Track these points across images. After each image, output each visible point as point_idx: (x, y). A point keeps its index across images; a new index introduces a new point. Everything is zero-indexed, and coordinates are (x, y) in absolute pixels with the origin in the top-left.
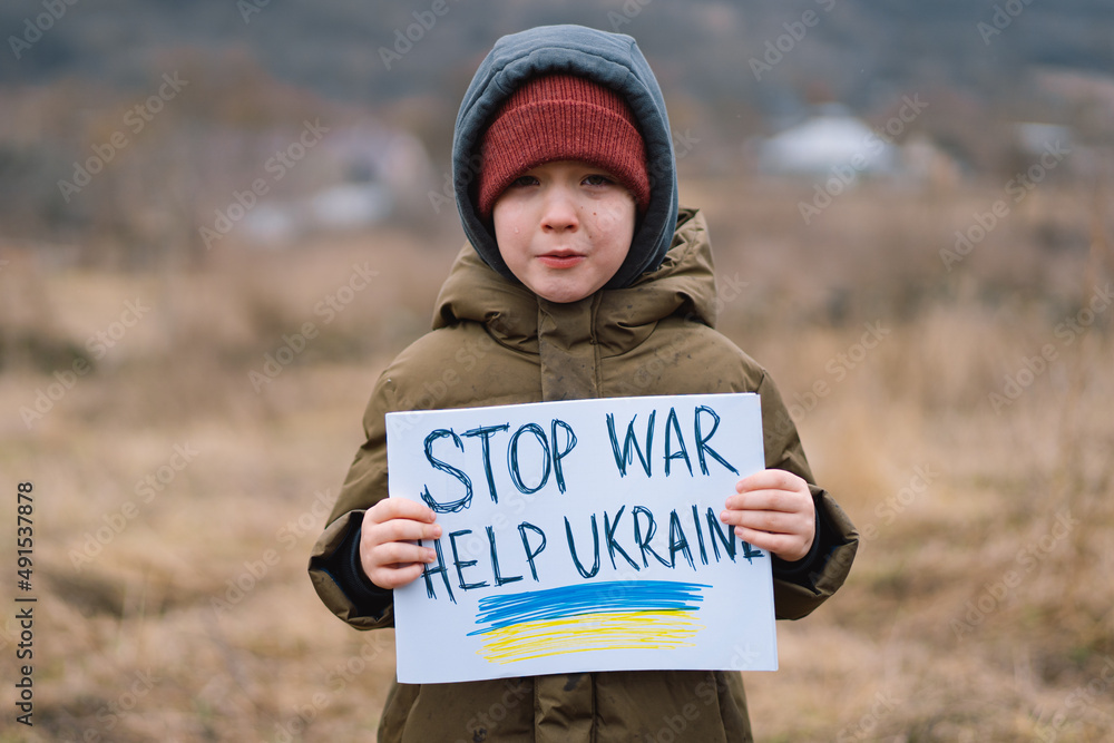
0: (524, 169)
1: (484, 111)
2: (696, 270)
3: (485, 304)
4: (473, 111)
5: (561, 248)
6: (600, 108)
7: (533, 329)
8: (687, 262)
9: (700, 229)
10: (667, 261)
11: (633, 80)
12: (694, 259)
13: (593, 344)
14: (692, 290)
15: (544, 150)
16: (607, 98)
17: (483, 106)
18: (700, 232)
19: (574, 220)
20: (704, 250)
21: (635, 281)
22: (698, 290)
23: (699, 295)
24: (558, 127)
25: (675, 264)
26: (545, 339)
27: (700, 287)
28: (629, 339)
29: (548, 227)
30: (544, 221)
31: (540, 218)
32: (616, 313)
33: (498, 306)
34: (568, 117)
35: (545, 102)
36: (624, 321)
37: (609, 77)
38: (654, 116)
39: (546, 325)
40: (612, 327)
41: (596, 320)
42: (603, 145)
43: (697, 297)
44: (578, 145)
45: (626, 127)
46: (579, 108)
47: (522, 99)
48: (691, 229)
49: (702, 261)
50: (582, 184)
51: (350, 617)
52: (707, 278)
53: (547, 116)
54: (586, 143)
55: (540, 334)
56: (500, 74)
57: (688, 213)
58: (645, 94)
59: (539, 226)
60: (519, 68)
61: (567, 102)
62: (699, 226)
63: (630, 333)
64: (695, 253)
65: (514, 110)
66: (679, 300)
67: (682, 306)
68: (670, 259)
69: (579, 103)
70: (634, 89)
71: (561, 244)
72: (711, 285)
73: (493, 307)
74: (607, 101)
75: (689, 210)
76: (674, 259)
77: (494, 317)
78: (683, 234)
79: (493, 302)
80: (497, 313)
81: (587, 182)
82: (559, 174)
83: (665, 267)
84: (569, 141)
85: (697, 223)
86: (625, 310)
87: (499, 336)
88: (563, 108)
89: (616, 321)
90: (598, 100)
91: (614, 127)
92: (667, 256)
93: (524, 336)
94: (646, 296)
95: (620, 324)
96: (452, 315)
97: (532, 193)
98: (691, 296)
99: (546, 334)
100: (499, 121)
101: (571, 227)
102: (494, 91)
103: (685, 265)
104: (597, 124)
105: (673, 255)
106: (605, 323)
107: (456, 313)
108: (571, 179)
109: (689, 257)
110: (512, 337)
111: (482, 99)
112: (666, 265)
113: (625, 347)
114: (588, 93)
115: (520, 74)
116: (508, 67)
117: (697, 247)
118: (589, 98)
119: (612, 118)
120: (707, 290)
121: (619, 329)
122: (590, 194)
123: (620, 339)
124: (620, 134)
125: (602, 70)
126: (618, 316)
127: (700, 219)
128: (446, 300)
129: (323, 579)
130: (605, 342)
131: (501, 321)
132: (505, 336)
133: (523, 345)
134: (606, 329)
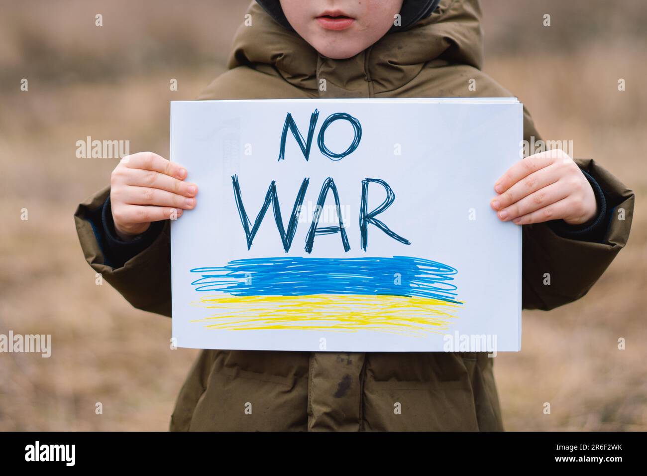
2: (463, 17)
3: (271, 47)
7: (313, 69)
8: (454, 9)
12: (461, 6)
13: (367, 80)
14: (458, 36)
22: (464, 36)
23: (464, 40)
25: (443, 11)
26: (323, 77)
27: (465, 32)
28: (399, 75)
32: (386, 53)
33: (282, 49)
36: (396, 60)
39: (325, 66)
40: (383, 65)
41: (368, 61)
43: (462, 41)
49: (468, 9)
51: (94, 262)
52: (473, 24)
55: (318, 74)
63: (401, 70)
64: (462, 1)
66: (445, 45)
67: (448, 50)
68: (437, 6)
71: (334, 7)
72: (477, 30)
73: (277, 50)
76: (442, 6)
77: (279, 59)
79: (275, 47)
80: (280, 55)
83: (434, 14)
86: (396, 51)
87: (286, 76)
89: (386, 60)
93: (305, 76)
94: (417, 39)
95: (390, 62)
96: (247, 60)
98: (457, 40)
99: (324, 74)
106: (376, 62)
107: (249, 58)
110: (295, 76)
112: (435, 11)
113: (397, 83)
120: (472, 35)
121: (391, 67)
123: (392, 76)
126: (388, 56)
128: (239, 45)
129: (84, 225)
130: (377, 79)
131: (285, 62)
132: (290, 76)
133: (304, 83)
134: (377, 67)
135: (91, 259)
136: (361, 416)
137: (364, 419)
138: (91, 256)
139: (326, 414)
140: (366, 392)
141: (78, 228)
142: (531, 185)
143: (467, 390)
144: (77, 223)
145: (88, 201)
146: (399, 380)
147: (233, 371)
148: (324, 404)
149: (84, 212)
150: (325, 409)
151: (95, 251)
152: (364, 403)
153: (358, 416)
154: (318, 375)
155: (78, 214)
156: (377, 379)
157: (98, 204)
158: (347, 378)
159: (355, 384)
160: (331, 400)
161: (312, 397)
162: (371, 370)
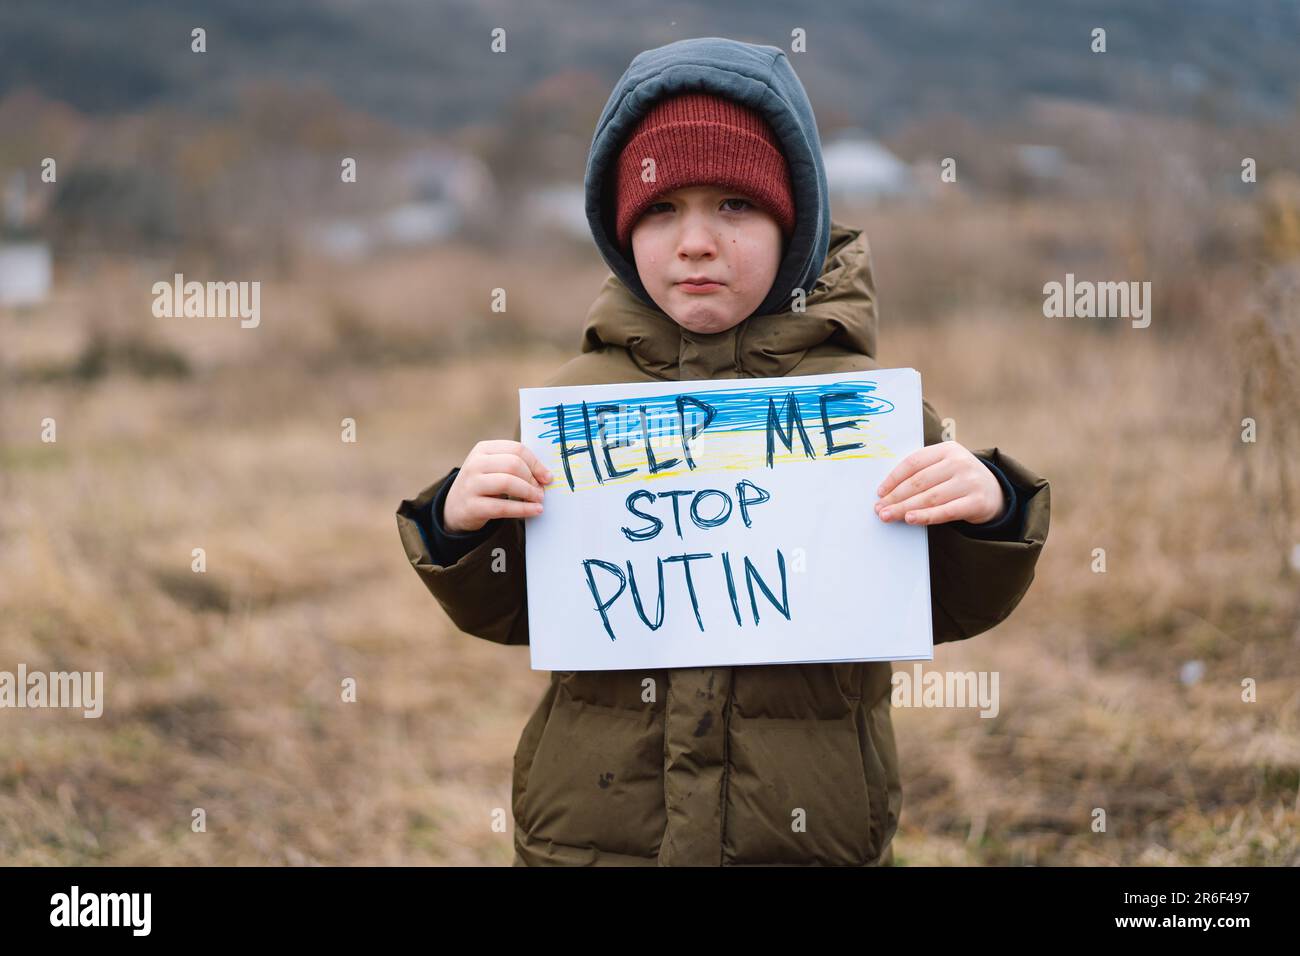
0: (656, 197)
1: (614, 134)
2: (853, 295)
3: (627, 328)
4: (604, 134)
5: (697, 275)
6: (734, 128)
7: (675, 356)
8: (843, 287)
9: (860, 252)
10: (820, 286)
11: (771, 97)
12: (851, 283)
13: (736, 371)
14: (845, 317)
15: (675, 176)
16: (743, 117)
17: (613, 130)
18: (861, 256)
19: (712, 248)
20: (864, 274)
21: (784, 307)
22: (853, 317)
23: (854, 323)
24: (690, 151)
25: (829, 289)
26: (687, 367)
27: (856, 315)
28: (774, 367)
29: (683, 256)
30: (680, 249)
31: (676, 245)
32: (760, 340)
33: (638, 331)
34: (700, 139)
35: (676, 124)
36: (771, 349)
37: (744, 95)
38: (795, 134)
39: (689, 352)
40: (756, 354)
41: (739, 347)
42: (738, 168)
43: (847, 321)
44: (710, 170)
45: (764, 147)
46: (711, 130)
47: (653, 121)
48: (852, 252)
49: (861, 286)
50: (721, 208)
51: (419, 563)
52: (865, 304)
53: (678, 139)
54: (720, 167)
55: (681, 362)
56: (631, 95)
57: (851, 234)
58: (785, 111)
59: (676, 254)
60: (650, 88)
61: (699, 123)
62: (860, 249)
63: (775, 361)
64: (853, 277)
65: (644, 134)
66: (830, 328)
67: (833, 334)
68: (823, 284)
69: (711, 124)
70: (772, 106)
71: (696, 271)
72: (869, 312)
73: (633, 332)
74: (743, 121)
75: (852, 232)
76: (828, 284)
77: (635, 342)
78: (842, 258)
79: (633, 328)
80: (638, 338)
81: (727, 207)
82: (694, 199)
83: (818, 292)
84: (700, 166)
85: (859, 245)
86: (771, 337)
87: (642, 362)
88: (694, 130)
89: (760, 348)
90: (733, 119)
91: (751, 148)
92: (820, 280)
93: (665, 363)
94: (794, 323)
95: (765, 351)
96: (599, 340)
97: (668, 220)
98: (843, 323)
99: (687, 362)
100: (631, 144)
101: (708, 255)
102: (624, 113)
103: (840, 290)
104: (731, 145)
105: (829, 280)
106: (748, 350)
107: (602, 338)
108: (708, 205)
109: (845, 282)
110: (654, 363)
111: (612, 122)
112: (820, 290)
114: (722, 112)
115: (650, 95)
116: (638, 87)
117: (855, 271)
118: (723, 118)
119: (748, 139)
120: (864, 317)
121: (764, 356)
122: (729, 219)
123: (765, 367)
124: (758, 155)
125: (736, 87)
126: (763, 343)
127: (862, 242)
128: (591, 324)
129: (407, 524)
130: (749, 370)
131: (642, 346)
132: (647, 363)
133: (664, 372)
134: (750, 356)
135: (416, 561)
136: (726, 758)
137: (730, 762)
138: (416, 556)
139: (683, 754)
140: (732, 731)
141: (400, 527)
142: (917, 486)
143: (851, 730)
144: (399, 521)
145: (412, 496)
146: (770, 716)
147: (579, 705)
148: (683, 743)
149: (407, 509)
150: (683, 750)
151: (420, 550)
152: (729, 743)
153: (722, 757)
154: (674, 712)
155: (399, 512)
156: (745, 716)
157: (426, 500)
158: (708, 714)
159: (717, 720)
160: (689, 739)
161: (669, 735)
162: (737, 706)
